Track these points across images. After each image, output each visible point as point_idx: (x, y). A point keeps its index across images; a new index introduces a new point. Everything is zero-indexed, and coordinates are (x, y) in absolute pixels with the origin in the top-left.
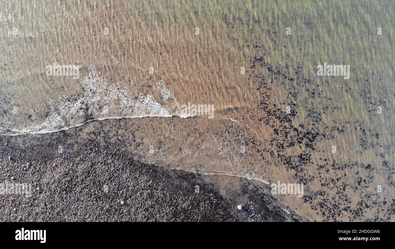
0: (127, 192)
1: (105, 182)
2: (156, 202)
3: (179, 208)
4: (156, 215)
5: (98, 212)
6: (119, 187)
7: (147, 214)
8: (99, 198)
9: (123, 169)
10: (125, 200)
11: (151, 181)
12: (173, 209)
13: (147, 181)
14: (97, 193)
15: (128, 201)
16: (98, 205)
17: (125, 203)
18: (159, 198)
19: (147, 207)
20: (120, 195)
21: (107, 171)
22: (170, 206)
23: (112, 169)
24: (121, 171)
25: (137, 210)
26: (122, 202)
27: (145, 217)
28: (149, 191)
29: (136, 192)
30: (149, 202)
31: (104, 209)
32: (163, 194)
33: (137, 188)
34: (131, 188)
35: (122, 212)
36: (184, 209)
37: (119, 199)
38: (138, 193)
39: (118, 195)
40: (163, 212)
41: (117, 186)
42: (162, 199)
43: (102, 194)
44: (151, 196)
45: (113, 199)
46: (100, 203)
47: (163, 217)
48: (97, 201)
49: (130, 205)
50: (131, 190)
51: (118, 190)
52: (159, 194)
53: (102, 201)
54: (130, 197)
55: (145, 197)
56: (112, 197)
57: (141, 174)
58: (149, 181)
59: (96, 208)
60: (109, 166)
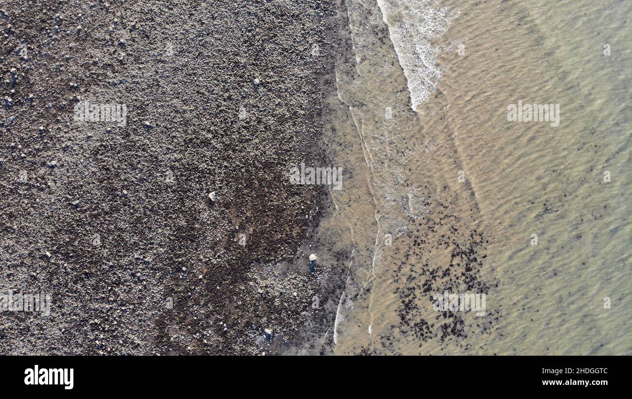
0: (275, 82)
1: (277, 44)
2: (276, 131)
3: (279, 168)
4: (257, 137)
5: (229, 49)
6: (277, 67)
7: (253, 123)
8: (251, 44)
9: (305, 64)
10: (262, 84)
11: (303, 112)
12: (274, 159)
13: (301, 106)
14: (257, 37)
15: (261, 89)
16: (239, 46)
17: (258, 85)
18: (282, 133)
19: (264, 120)
20: (267, 73)
21: (294, 42)
22: (276, 153)
23: (301, 48)
24: (302, 62)
25: (254, 107)
26: (257, 81)
27: (247, 123)
28: (288, 115)
29: (280, 97)
30: (271, 121)
31: (238, 58)
32: (292, 137)
33: (286, 96)
34: (282, 86)
35: (243, 86)
36: (280, 176)
37: (261, 74)
38: (279, 100)
39: (265, 71)
40: (264, 147)
41: (278, 65)
42: (283, 138)
43: (258, 46)
44: (282, 120)
45: (257, 65)
46: (244, 48)
47: (257, 149)
48: (245, 42)
49: (257, 93)
50: (280, 87)
51: (273, 68)
52: (289, 131)
53: (248, 50)
54: (270, 90)
55: (277, 112)
56: (260, 63)
57: (308, 94)
58: (301, 109)
59: (234, 45)
60: (303, 43)
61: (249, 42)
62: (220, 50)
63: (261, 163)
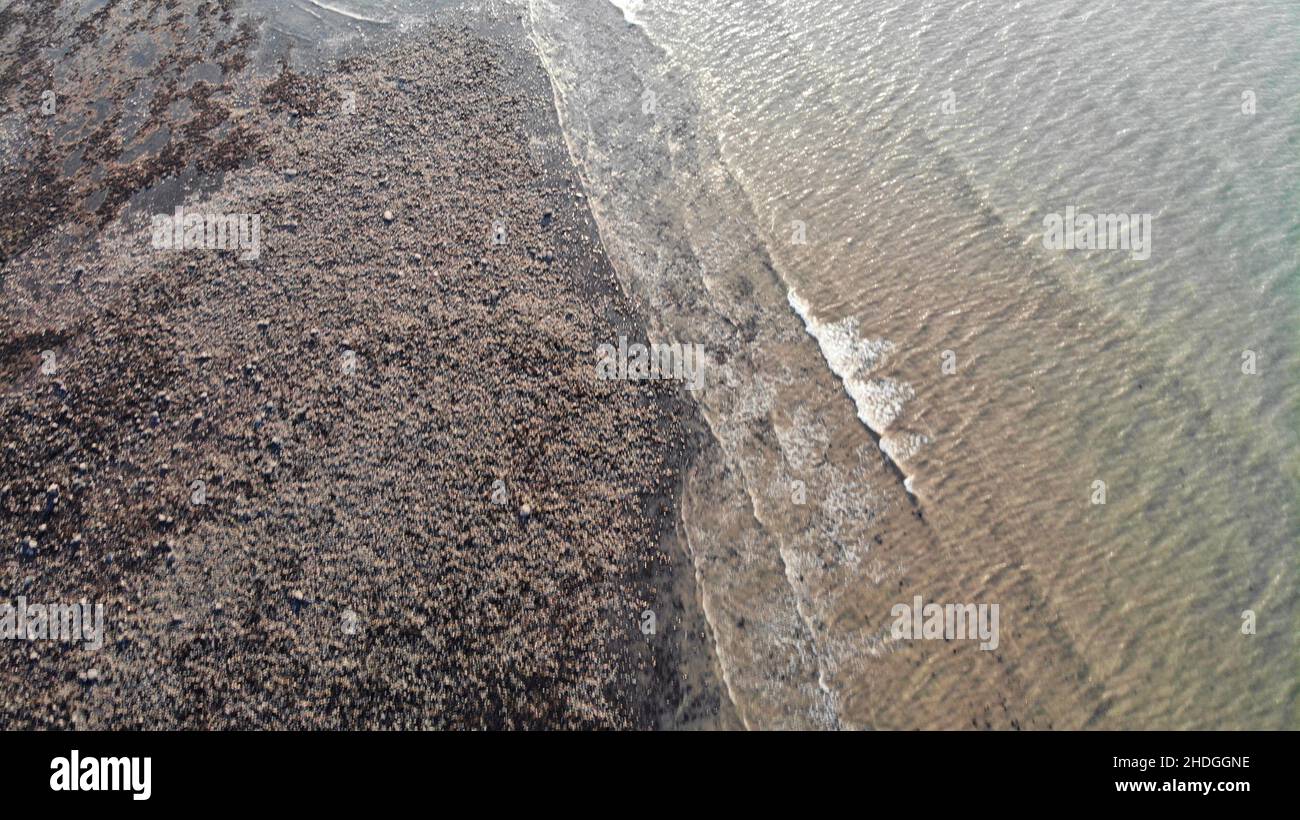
0: (561, 510)
1: (569, 444)
2: (559, 607)
3: (562, 689)
4: (518, 621)
5: (477, 454)
6: (568, 484)
7: (510, 592)
8: (519, 443)
9: (621, 477)
10: (535, 514)
11: (614, 568)
12: (552, 670)
13: (611, 557)
14: (532, 433)
15: (533, 525)
16: (497, 447)
17: (528, 517)
18: (571, 612)
19: (534, 586)
20: (545, 495)
21: (601, 440)
22: (557, 657)
23: (613, 450)
24: (614, 474)
25: (516, 559)
26: (526, 509)
27: (501, 591)
28: (583, 574)
29: (569, 538)
30: (550, 587)
31: (493, 468)
32: (590, 621)
33: (581, 537)
34: (574, 517)
35: (499, 519)
36: (563, 706)
37: (534, 496)
38: (568, 545)
39: (543, 490)
40: (532, 643)
41: (568, 479)
42: (573, 623)
43: (533, 447)
44: (571, 585)
45: (528, 480)
46: (506, 451)
47: (517, 647)
48: (509, 440)
49: (525, 531)
50: (570, 522)
51: (558, 486)
52: (583, 608)
53: (514, 455)
54: (551, 526)
55: (563, 570)
56: (534, 477)
57: (624, 533)
58: (611, 563)
59: (488, 447)
60: (616, 440)
61: (518, 441)
62: (459, 456)
63: (522, 677)
